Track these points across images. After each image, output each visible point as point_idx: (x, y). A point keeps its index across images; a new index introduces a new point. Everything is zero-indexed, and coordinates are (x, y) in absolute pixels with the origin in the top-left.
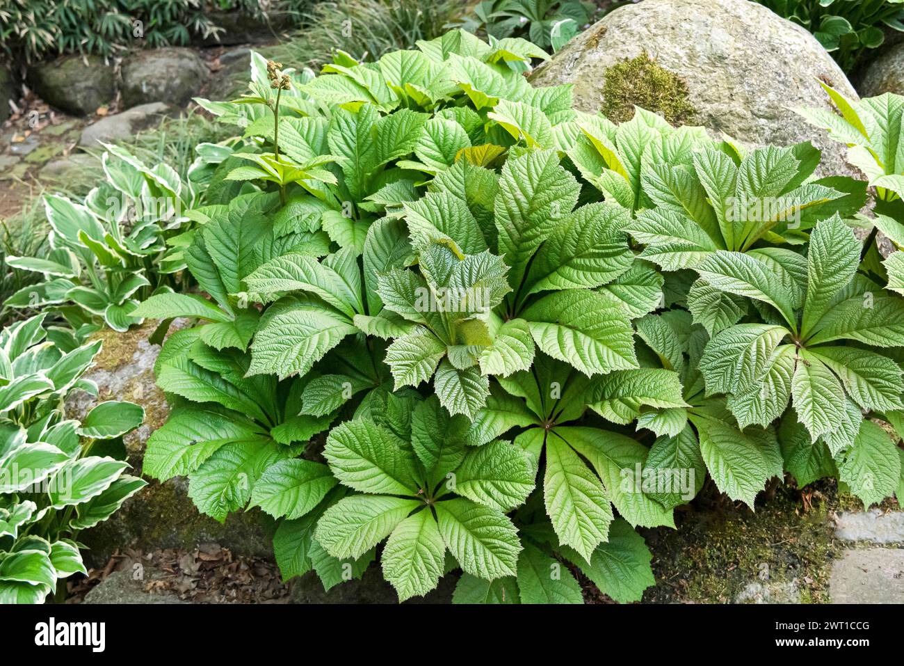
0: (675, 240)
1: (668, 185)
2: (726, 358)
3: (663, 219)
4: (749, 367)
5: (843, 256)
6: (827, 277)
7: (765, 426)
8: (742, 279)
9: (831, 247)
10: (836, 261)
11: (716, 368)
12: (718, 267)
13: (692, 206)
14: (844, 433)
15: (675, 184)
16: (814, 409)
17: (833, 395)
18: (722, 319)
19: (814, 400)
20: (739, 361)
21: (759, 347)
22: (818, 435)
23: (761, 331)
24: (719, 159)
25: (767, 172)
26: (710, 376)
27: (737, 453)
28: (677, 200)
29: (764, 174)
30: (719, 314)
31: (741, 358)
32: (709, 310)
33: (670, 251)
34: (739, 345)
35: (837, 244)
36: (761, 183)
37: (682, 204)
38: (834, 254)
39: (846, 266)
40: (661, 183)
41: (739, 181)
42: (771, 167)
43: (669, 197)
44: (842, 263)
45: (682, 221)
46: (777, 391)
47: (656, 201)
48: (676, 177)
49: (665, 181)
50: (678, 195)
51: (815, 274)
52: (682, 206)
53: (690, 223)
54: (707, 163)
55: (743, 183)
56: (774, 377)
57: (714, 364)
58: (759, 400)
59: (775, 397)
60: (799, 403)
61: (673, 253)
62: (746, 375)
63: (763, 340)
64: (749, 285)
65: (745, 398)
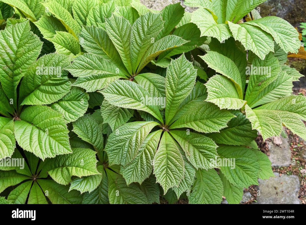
0: (96, 73)
1: (94, 38)
2: (119, 144)
3: (89, 60)
4: (131, 149)
5: (186, 79)
6: (177, 92)
7: (140, 183)
8: (129, 97)
9: (180, 74)
10: (182, 82)
11: (114, 150)
12: (115, 90)
13: (107, 50)
14: (185, 183)
15: (97, 38)
16: (167, 173)
17: (178, 163)
18: (120, 119)
19: (168, 167)
20: (126, 146)
21: (137, 137)
22: (168, 189)
23: (139, 127)
24: (121, 22)
25: (148, 28)
26: (111, 155)
27: (130, 194)
28: (99, 47)
29: (146, 29)
30: (119, 116)
31: (127, 144)
32: (113, 114)
33: (92, 79)
34: (126, 136)
35: (183, 72)
36: (144, 35)
37: (102, 48)
38: (182, 78)
39: (188, 85)
40: (90, 37)
41: (132, 34)
42: (150, 25)
43: (94, 45)
44: (186, 83)
45: (101, 60)
46: (147, 162)
47: (86, 48)
48: (98, 33)
49: (92, 36)
50: (100, 44)
51: (170, 91)
52: (102, 50)
53: (105, 60)
54: (114, 25)
55: (134, 35)
56: (146, 154)
57: (113, 148)
58: (137, 168)
59: (146, 167)
60: (157, 171)
61: (94, 80)
62: (129, 154)
63: (140, 133)
64: (133, 100)
65: (129, 167)
